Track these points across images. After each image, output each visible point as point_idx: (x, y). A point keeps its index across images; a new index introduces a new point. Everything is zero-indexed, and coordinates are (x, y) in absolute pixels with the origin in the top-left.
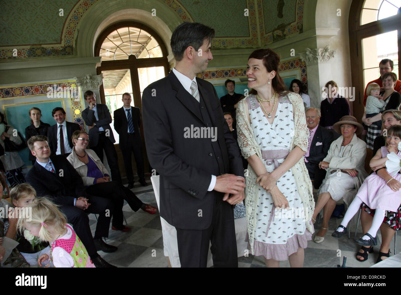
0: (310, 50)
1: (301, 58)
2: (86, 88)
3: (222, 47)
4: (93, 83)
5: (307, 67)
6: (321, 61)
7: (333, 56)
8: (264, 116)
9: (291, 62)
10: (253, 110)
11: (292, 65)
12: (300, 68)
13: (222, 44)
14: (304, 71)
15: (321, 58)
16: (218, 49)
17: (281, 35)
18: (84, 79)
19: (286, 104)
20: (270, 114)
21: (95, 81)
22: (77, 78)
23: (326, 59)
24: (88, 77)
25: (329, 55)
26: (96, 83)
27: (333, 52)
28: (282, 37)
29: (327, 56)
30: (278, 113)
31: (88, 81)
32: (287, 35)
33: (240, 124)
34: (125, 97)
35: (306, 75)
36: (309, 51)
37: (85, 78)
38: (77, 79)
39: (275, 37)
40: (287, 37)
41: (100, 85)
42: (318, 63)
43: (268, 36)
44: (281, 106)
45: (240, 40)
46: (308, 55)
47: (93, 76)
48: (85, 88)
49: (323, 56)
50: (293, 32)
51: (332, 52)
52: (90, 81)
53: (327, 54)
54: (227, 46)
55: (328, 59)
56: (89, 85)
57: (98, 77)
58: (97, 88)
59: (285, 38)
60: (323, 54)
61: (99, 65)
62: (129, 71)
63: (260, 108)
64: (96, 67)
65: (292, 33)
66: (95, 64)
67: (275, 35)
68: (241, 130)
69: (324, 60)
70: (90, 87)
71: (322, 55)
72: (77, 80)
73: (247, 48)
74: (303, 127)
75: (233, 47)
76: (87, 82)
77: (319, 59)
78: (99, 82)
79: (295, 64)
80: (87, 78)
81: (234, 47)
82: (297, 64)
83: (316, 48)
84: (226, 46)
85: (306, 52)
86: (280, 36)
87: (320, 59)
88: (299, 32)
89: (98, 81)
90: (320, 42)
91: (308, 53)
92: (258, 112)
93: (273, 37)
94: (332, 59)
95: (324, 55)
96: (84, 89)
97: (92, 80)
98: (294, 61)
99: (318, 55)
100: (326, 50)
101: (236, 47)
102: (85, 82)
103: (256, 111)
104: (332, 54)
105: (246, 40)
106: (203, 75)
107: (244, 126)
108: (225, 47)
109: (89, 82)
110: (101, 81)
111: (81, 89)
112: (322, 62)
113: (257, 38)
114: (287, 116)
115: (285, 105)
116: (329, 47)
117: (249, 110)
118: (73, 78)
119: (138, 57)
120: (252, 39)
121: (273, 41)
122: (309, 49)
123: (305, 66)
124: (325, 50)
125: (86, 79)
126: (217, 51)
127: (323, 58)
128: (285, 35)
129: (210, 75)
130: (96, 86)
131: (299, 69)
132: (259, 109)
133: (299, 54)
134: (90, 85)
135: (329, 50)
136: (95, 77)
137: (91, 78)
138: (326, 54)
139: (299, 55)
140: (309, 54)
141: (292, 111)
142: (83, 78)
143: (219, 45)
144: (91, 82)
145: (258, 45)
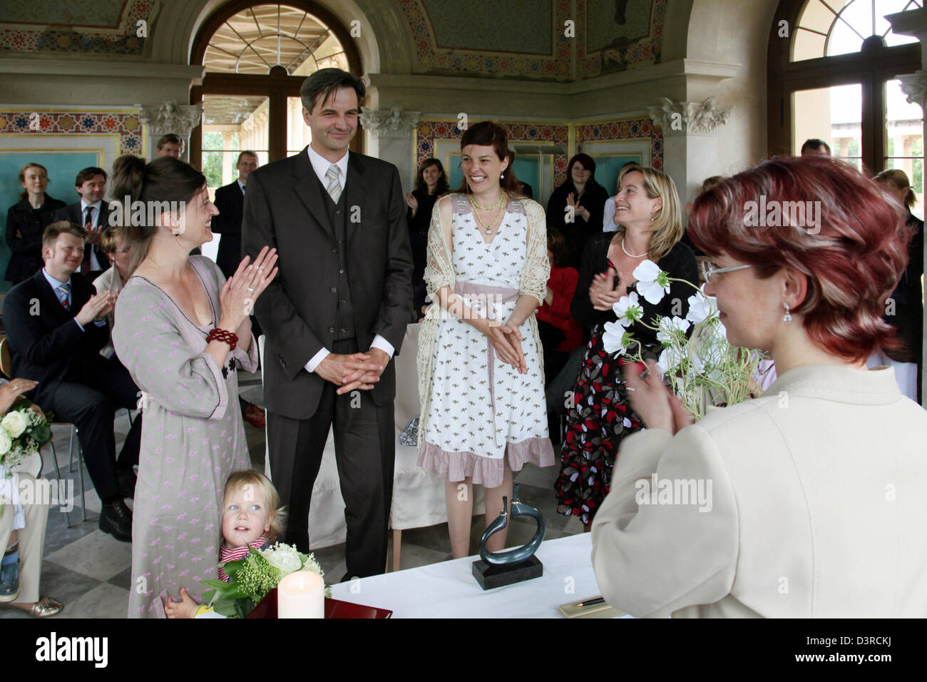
0: (671, 103)
1: (653, 116)
2: (160, 130)
3: (485, 72)
4: (179, 120)
5: (665, 139)
6: (693, 129)
7: (724, 122)
8: (477, 228)
9: (633, 123)
10: (460, 215)
11: (635, 129)
12: (650, 138)
13: (484, 66)
14: (658, 146)
15: (695, 122)
16: (475, 75)
17: (619, 60)
18: (158, 110)
19: (518, 214)
20: (489, 229)
21: (184, 117)
22: (143, 106)
23: (706, 125)
24: (168, 108)
25: (713, 118)
26: (183, 123)
27: (723, 113)
28: (620, 66)
29: (709, 120)
30: (502, 228)
31: (166, 117)
32: (630, 63)
33: (433, 244)
34: (245, 158)
35: (661, 155)
36: (669, 104)
37: (161, 109)
38: (141, 109)
39: (606, 64)
40: (629, 66)
41: (194, 127)
42: (686, 132)
43: (593, 58)
44: (509, 217)
45: (527, 60)
46: (667, 114)
47: (181, 106)
48: (157, 130)
49: (698, 119)
50: (642, 59)
51: (721, 112)
52: (172, 117)
53: (709, 115)
54: (497, 71)
55: (710, 128)
56: (168, 124)
57: (192, 110)
58: (186, 132)
59: (624, 70)
60: (699, 116)
61: (198, 82)
62: (267, 102)
63: (471, 214)
64: (190, 87)
65: (640, 60)
66: (189, 81)
67: (606, 59)
68: (433, 255)
69: (700, 128)
70: (170, 128)
71: (695, 117)
72: (140, 111)
73: (544, 80)
74: (540, 261)
75: (508, 74)
76: (164, 118)
77: (688, 125)
78: (193, 121)
79: (640, 128)
80: (165, 109)
81: (513, 74)
82: (646, 129)
83: (685, 99)
84: (493, 70)
85: (663, 105)
86: (616, 62)
87: (691, 124)
88: (654, 60)
89: (189, 118)
90: (694, 89)
91: (665, 108)
92: (467, 221)
93: (603, 61)
94: (720, 128)
95: (702, 117)
96: (155, 131)
97: (176, 116)
98: (640, 121)
99: (687, 116)
100: (706, 107)
101: (517, 74)
102: (159, 117)
103: (464, 217)
104: (720, 118)
105: (542, 61)
106: (433, 130)
107: (439, 248)
108: (490, 71)
109: (169, 118)
110: (195, 120)
111: (148, 132)
112: (696, 132)
113: (569, 61)
114: (516, 235)
115: (516, 216)
116: (713, 102)
117: (454, 214)
118: (133, 105)
119: (291, 72)
120: (556, 61)
121: (602, 70)
122: (669, 100)
123: (661, 137)
124: (703, 108)
125: (161, 111)
126: (472, 80)
127: (699, 124)
128: (626, 63)
129: (450, 131)
130: (184, 129)
131: (649, 140)
132: (470, 216)
133: (648, 108)
134: (170, 125)
135: (713, 108)
136: (184, 109)
137: (174, 109)
138: (706, 116)
139: (648, 110)
140: (669, 111)
141: (526, 228)
142: (154, 109)
143: (477, 67)
144: (174, 118)
145: (569, 75)
